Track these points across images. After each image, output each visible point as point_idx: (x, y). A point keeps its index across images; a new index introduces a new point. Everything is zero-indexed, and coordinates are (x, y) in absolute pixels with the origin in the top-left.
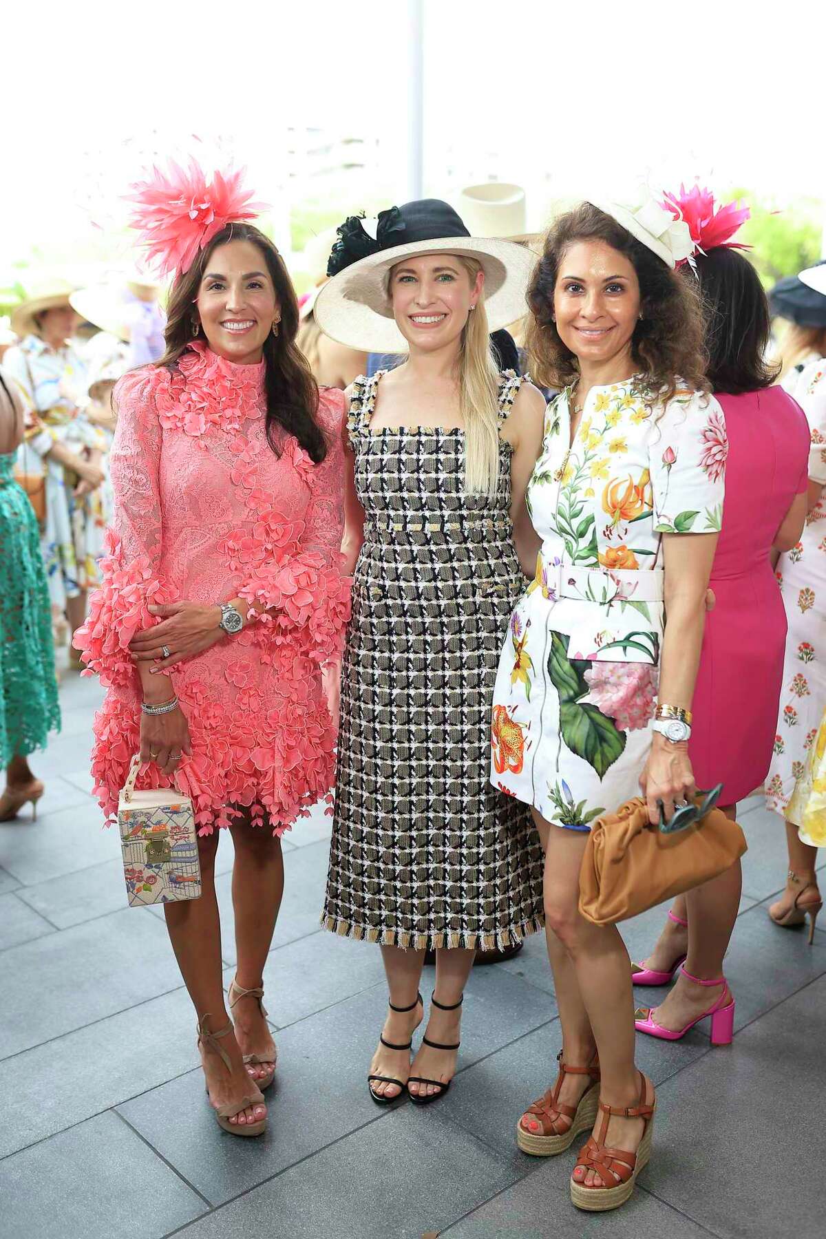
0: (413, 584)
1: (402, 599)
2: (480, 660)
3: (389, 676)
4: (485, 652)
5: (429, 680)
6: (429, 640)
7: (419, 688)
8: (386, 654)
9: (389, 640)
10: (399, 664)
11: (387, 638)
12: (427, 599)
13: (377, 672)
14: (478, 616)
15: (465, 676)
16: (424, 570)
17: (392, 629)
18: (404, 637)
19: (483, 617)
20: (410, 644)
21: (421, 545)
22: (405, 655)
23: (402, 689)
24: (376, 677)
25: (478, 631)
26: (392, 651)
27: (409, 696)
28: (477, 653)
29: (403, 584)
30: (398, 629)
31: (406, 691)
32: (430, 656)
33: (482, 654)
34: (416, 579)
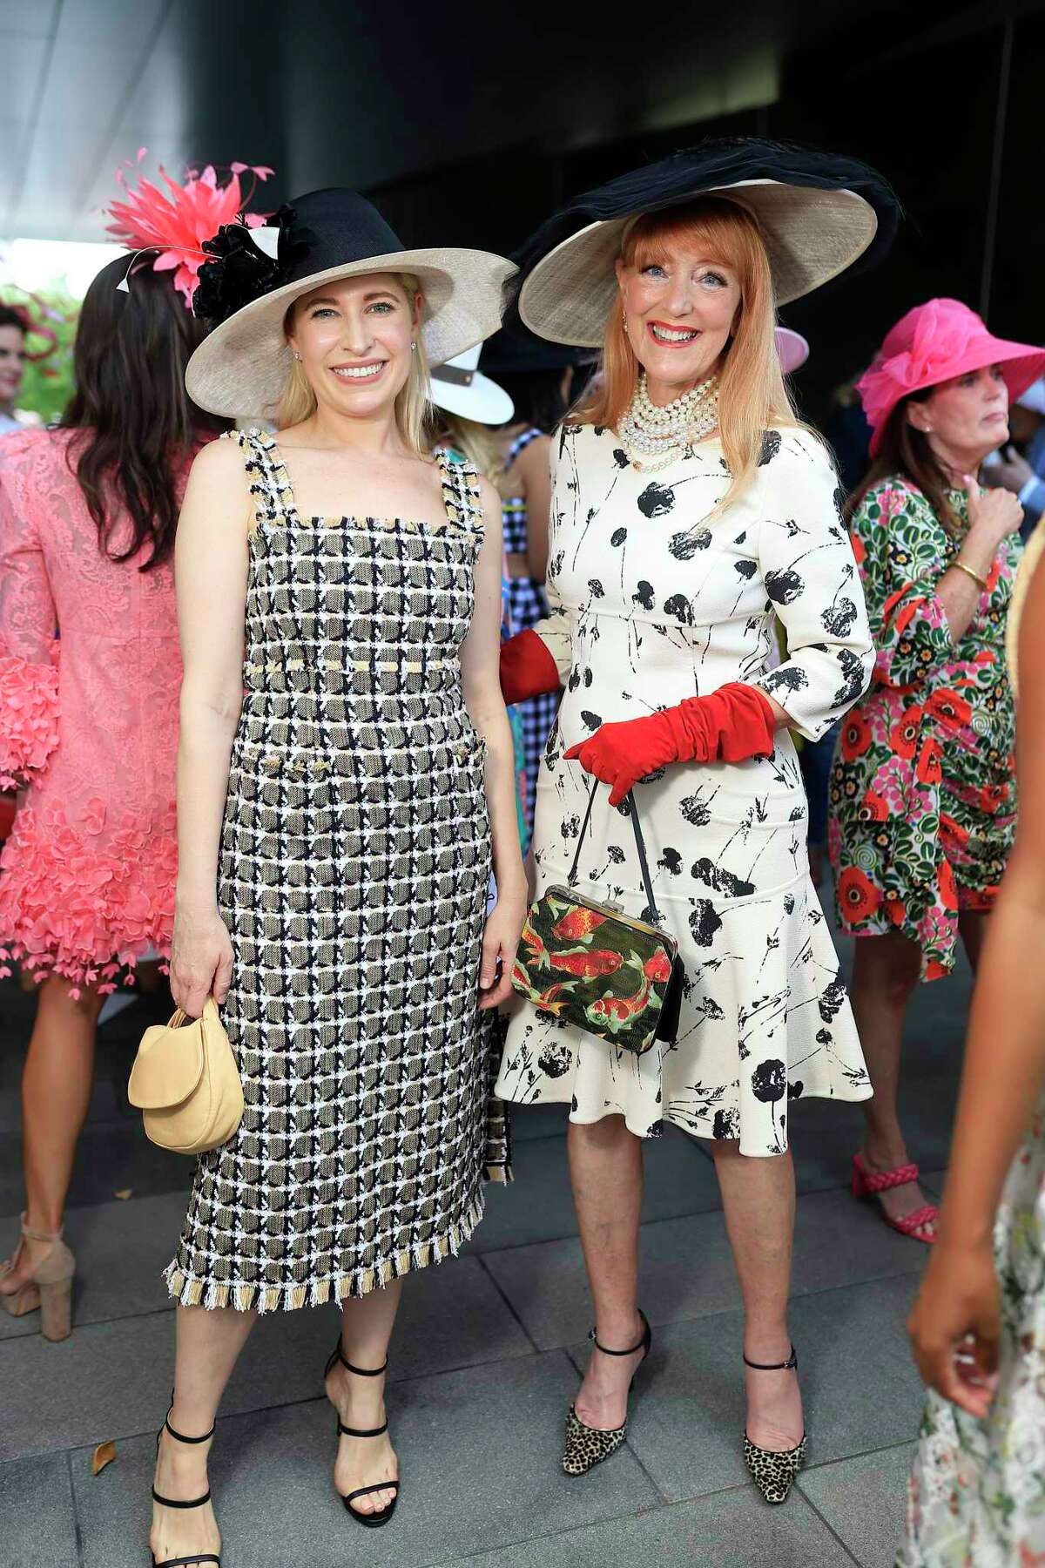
0: (377, 752)
1: (358, 776)
2: (456, 858)
3: (335, 893)
4: (462, 845)
5: (391, 892)
6: (393, 834)
7: (377, 906)
8: (329, 861)
9: (333, 839)
10: (350, 873)
11: (329, 836)
12: (397, 774)
13: (315, 890)
14: (453, 794)
15: (438, 881)
16: (391, 730)
17: (340, 822)
18: (357, 832)
19: (458, 795)
20: (365, 842)
21: (389, 694)
22: (359, 859)
23: (353, 909)
24: (313, 898)
25: (452, 816)
26: (336, 856)
27: (362, 918)
28: (452, 848)
29: (361, 753)
30: (348, 820)
31: (358, 913)
32: (394, 857)
33: (459, 849)
34: (381, 745)
